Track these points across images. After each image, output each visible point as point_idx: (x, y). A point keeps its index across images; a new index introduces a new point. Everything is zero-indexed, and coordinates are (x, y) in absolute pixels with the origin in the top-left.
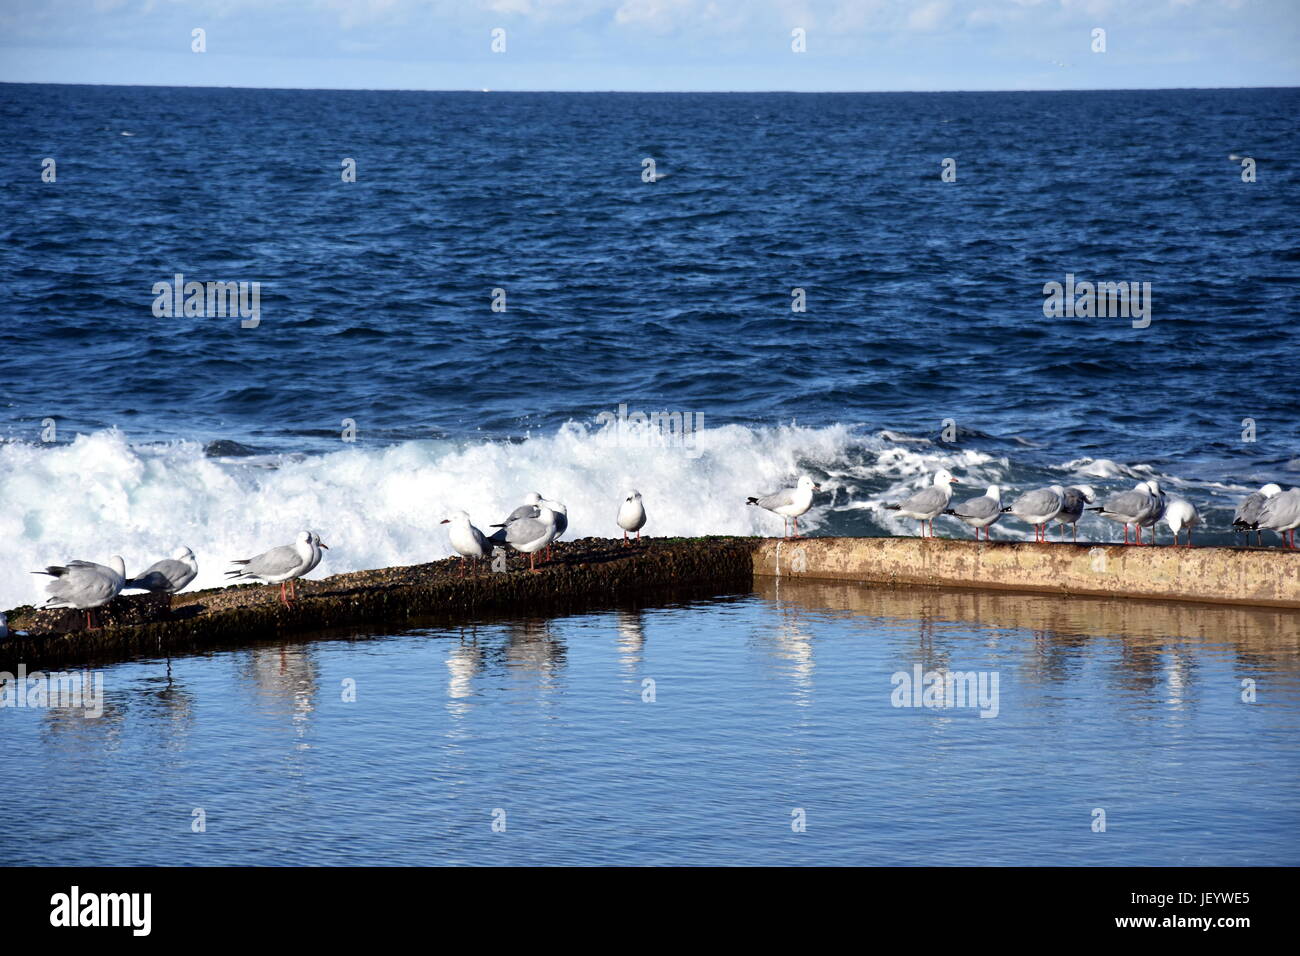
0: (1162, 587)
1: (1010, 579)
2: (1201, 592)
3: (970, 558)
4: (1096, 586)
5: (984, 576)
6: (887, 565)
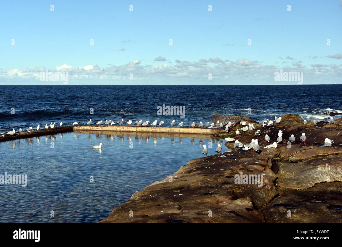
0: (111, 130)
1: (97, 129)
2: (115, 130)
3: (94, 128)
4: (105, 130)
5: (95, 129)
6: (86, 129)
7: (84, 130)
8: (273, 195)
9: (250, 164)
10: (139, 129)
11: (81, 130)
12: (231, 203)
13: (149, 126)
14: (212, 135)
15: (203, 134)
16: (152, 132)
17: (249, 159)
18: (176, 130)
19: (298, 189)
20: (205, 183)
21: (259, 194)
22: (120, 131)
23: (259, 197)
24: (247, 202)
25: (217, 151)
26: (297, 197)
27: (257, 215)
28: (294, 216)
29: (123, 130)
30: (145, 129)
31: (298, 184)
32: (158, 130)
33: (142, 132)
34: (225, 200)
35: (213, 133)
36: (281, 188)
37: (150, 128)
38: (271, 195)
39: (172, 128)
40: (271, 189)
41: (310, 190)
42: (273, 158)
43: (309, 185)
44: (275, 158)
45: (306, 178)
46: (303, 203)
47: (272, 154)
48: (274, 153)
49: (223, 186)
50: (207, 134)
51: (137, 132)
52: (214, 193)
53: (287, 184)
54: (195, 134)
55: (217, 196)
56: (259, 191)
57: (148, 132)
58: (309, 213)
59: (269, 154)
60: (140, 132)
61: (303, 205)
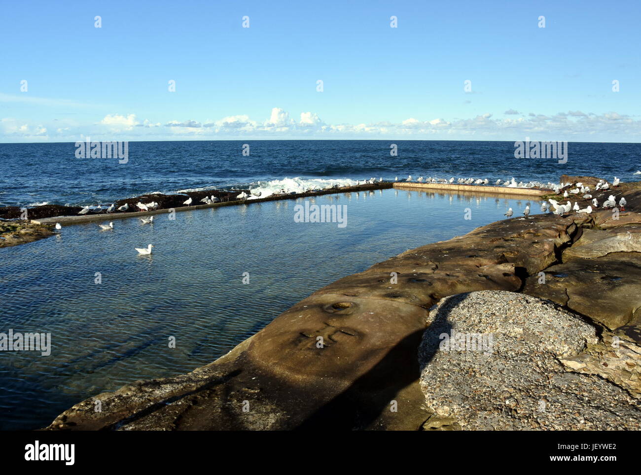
6: (406, 185)
7: (404, 187)
8: (549, 262)
9: (543, 229)
10: (461, 188)
11: (402, 187)
12: (493, 267)
13: (472, 184)
14: (540, 196)
15: (531, 195)
16: (474, 191)
17: (547, 223)
18: (501, 190)
19: (586, 257)
20: (478, 245)
21: (533, 260)
22: (441, 189)
23: (533, 263)
24: (510, 267)
25: (524, 214)
26: (576, 265)
27: (514, 281)
28: (559, 285)
29: (443, 187)
30: (467, 188)
31: (588, 253)
32: (482, 189)
33: (464, 191)
34: (489, 263)
35: (542, 195)
36: (567, 256)
37: (473, 187)
38: (547, 262)
39: (497, 188)
40: (548, 256)
41: (599, 260)
42: (582, 224)
43: (600, 254)
44: (585, 224)
45: (600, 246)
46: (577, 272)
47: (581, 219)
48: (584, 218)
49: (495, 250)
50: (535, 196)
51: (459, 190)
52: (481, 256)
53: (574, 252)
54: (522, 195)
55: (481, 259)
56: (534, 257)
57: (470, 191)
58: (577, 283)
59: (577, 219)
60: (462, 191)
61: (575, 274)
